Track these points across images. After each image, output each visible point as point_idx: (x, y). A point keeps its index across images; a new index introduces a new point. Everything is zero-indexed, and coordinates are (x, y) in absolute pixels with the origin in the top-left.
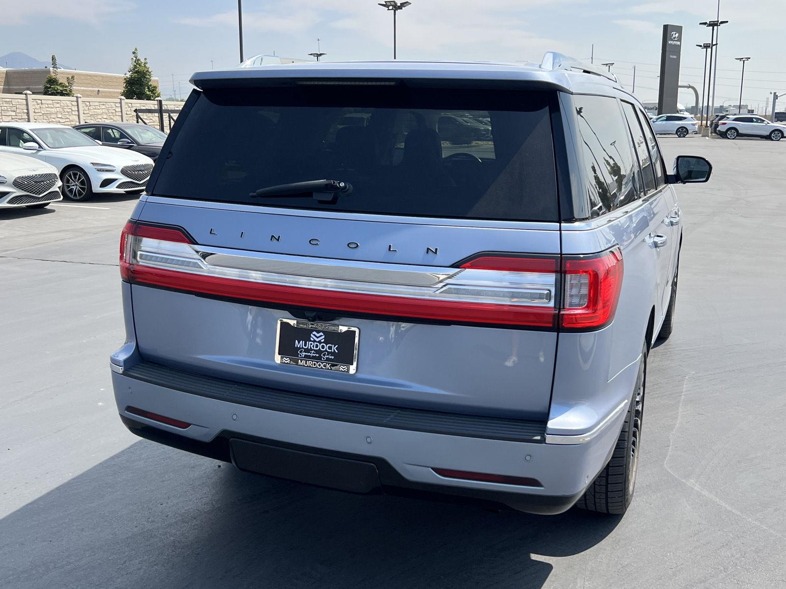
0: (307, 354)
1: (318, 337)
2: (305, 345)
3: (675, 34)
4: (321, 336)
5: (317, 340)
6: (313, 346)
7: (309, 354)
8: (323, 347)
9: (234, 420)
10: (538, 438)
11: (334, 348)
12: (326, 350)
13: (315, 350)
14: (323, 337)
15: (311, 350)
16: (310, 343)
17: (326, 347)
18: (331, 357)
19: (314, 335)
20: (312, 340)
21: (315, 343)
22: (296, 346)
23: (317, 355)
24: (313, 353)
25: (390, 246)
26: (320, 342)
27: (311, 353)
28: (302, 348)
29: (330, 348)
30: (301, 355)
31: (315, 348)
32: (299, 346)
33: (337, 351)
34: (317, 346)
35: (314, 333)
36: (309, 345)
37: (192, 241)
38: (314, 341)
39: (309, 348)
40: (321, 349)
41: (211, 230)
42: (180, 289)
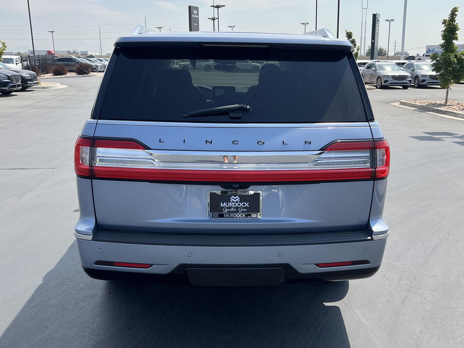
0: (229, 210)
1: (235, 199)
2: (227, 205)
3: (195, 11)
4: (237, 198)
5: (235, 201)
6: (233, 205)
7: (230, 210)
8: (239, 205)
9: (189, 256)
10: (369, 238)
11: (247, 205)
12: (241, 206)
13: (234, 207)
14: (239, 198)
15: (231, 207)
16: (230, 203)
17: (241, 205)
18: (245, 210)
19: (233, 198)
20: (232, 201)
21: (234, 203)
22: (221, 206)
23: (236, 210)
24: (233, 209)
25: (284, 142)
26: (237, 202)
27: (231, 209)
28: (226, 207)
29: (244, 205)
30: (225, 211)
31: (234, 206)
32: (223, 206)
33: (248, 206)
34: (235, 205)
35: (233, 197)
36: (230, 204)
37: (146, 148)
38: (233, 202)
39: (230, 206)
40: (238, 206)
41: (160, 139)
42: (134, 179)
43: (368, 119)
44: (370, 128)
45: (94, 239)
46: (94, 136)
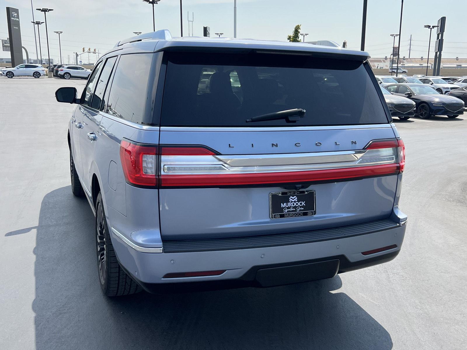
0: (288, 210)
1: (293, 199)
2: (287, 205)
4: (295, 198)
5: (293, 201)
6: (292, 205)
7: (290, 210)
8: (297, 204)
9: (262, 258)
10: (398, 225)
11: (303, 203)
12: (299, 206)
13: (292, 207)
14: (296, 198)
15: (291, 207)
16: (289, 203)
17: (299, 204)
18: (302, 209)
19: (291, 198)
20: (290, 201)
21: (292, 203)
22: (282, 207)
23: (294, 209)
24: (292, 209)
25: (336, 142)
26: (295, 202)
27: (291, 209)
28: (286, 207)
29: (301, 204)
30: (285, 211)
31: (293, 206)
32: (283, 207)
33: (305, 205)
34: (293, 204)
35: (291, 197)
36: (289, 204)
38: (292, 202)
39: (289, 206)
40: (296, 205)
41: (230, 145)
42: (207, 186)
43: (389, 121)
44: (392, 128)
45: (164, 251)
46: (159, 144)
